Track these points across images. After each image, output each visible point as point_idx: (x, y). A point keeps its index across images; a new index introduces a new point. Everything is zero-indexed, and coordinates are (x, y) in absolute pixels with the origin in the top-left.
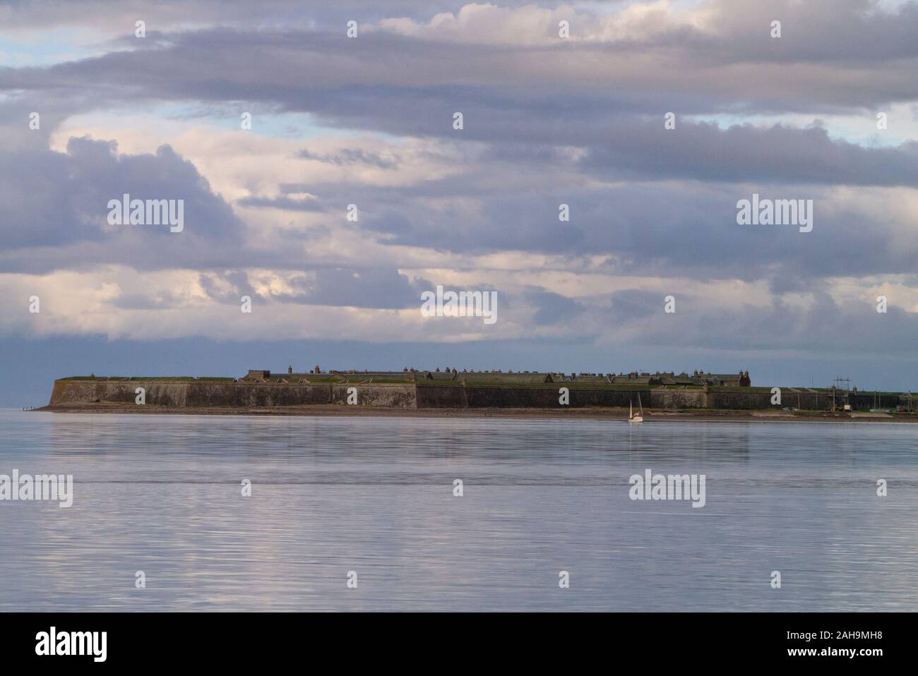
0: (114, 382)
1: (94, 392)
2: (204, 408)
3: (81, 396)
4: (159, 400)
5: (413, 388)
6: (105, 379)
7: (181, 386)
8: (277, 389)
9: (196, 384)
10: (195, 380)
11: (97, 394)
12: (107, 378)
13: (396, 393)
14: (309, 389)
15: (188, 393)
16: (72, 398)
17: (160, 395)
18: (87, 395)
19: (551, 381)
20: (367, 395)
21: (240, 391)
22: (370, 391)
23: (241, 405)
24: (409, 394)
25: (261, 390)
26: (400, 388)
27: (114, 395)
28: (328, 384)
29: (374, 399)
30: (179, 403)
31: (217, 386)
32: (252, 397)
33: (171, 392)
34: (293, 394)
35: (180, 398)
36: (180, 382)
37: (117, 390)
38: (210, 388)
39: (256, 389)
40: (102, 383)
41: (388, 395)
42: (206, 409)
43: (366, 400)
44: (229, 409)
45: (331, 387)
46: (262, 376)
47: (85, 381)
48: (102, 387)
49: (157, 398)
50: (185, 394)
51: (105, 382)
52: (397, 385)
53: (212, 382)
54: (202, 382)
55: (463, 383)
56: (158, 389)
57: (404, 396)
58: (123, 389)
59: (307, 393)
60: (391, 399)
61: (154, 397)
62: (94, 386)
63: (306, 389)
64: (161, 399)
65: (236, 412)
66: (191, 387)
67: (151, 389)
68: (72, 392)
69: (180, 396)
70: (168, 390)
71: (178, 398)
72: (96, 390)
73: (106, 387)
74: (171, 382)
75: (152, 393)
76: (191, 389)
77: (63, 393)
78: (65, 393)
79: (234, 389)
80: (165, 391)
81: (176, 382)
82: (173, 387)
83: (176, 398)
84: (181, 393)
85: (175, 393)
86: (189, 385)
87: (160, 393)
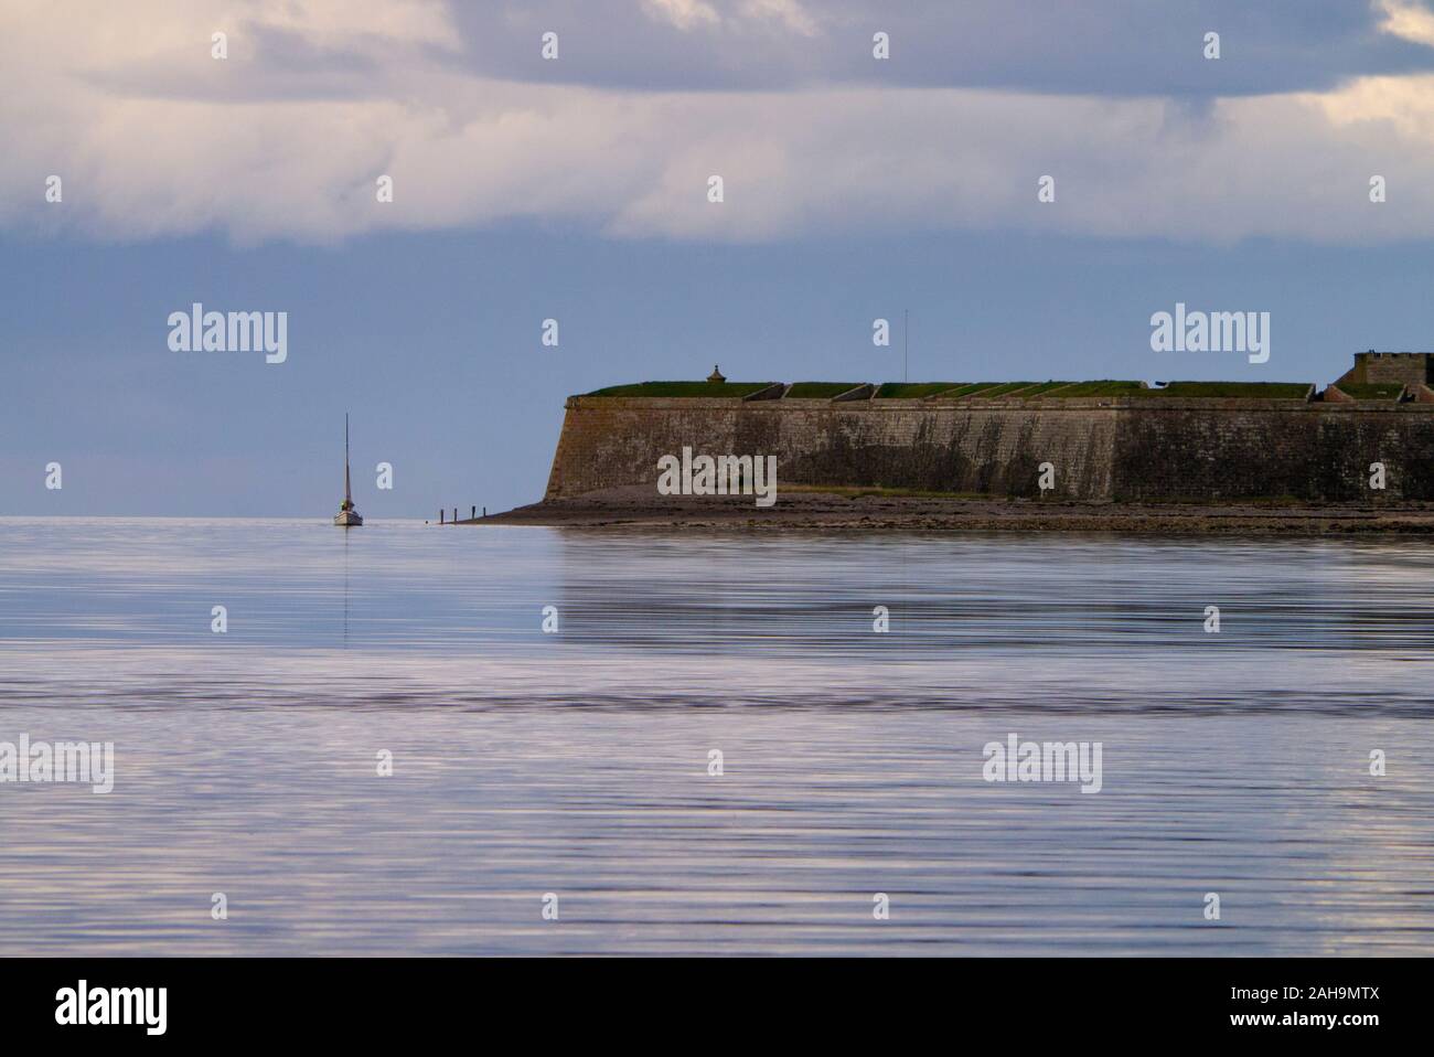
0: (812, 403)
2: (1190, 509)
4: (1000, 475)
6: (773, 391)
7: (1092, 417)
9: (1154, 411)
10: (1152, 394)
12: (781, 387)
15: (1119, 445)
16: (639, 469)
17: (1004, 455)
21: (1336, 437)
23: (1343, 499)
25: (1426, 434)
27: (813, 457)
30: (1083, 493)
31: (1241, 420)
35: (1089, 470)
36: (1081, 402)
37: (823, 438)
38: (1212, 428)
40: (760, 409)
42: (1199, 515)
44: (1294, 511)
46: (1426, 372)
47: (693, 401)
48: (761, 423)
49: (989, 470)
50: (1108, 451)
51: (771, 404)
53: (1220, 402)
54: (1181, 402)
56: (994, 431)
58: (847, 431)
61: (981, 462)
62: (731, 417)
64: (1008, 469)
65: (1324, 525)
66: (1134, 424)
67: (964, 430)
68: (640, 442)
69: (1088, 458)
70: (1037, 435)
71: (1081, 467)
72: (738, 436)
73: (777, 423)
74: (1047, 403)
75: (968, 447)
76: (1135, 430)
77: (605, 450)
78: (610, 448)
79: (1312, 428)
80: (1025, 439)
81: (1070, 401)
82: (1055, 422)
83: (1070, 470)
84: (1092, 446)
85: (1065, 445)
86: (1127, 415)
87: (1001, 448)
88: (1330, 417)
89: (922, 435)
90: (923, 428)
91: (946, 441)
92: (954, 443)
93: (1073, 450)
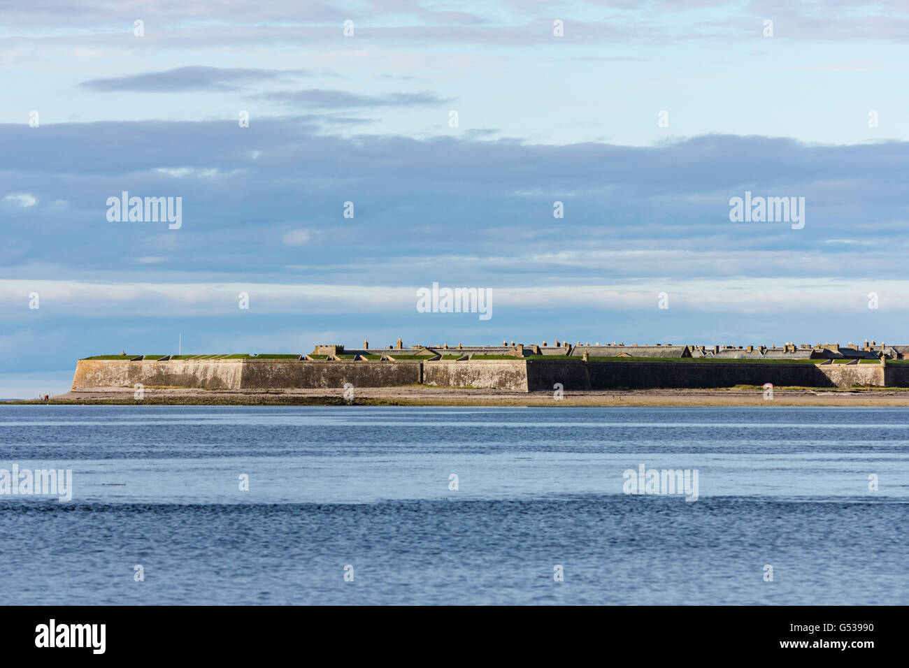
0: (151, 361)
1: (127, 374)
3: (110, 380)
4: (207, 382)
5: (522, 365)
6: (140, 358)
7: (235, 365)
8: (354, 368)
9: (254, 363)
10: (253, 358)
11: (131, 376)
12: (143, 357)
13: (502, 372)
14: (394, 367)
15: (243, 373)
16: (100, 382)
17: (209, 377)
18: (119, 379)
19: (690, 355)
20: (465, 374)
21: (309, 371)
22: (470, 370)
24: (518, 373)
25: (335, 370)
26: (506, 365)
27: (152, 378)
28: (416, 361)
29: (474, 379)
30: (232, 387)
31: (280, 366)
32: (323, 378)
33: (223, 373)
34: (374, 373)
35: (234, 381)
36: (232, 360)
37: (155, 372)
38: (271, 368)
39: (328, 368)
40: (136, 363)
41: (492, 373)
43: (464, 381)
45: (422, 365)
46: (334, 351)
47: (115, 361)
48: (136, 368)
49: (205, 381)
50: (239, 376)
51: (139, 362)
52: (503, 361)
53: (273, 360)
54: (261, 360)
55: (585, 359)
56: (206, 369)
57: (512, 375)
58: (162, 370)
59: (391, 373)
60: (496, 379)
61: (202, 378)
62: (127, 366)
63: (390, 367)
64: (210, 381)
66: (248, 367)
67: (197, 369)
68: (100, 374)
69: (234, 377)
70: (218, 371)
71: (232, 380)
72: (129, 371)
73: (141, 367)
74: (222, 360)
75: (198, 374)
76: (248, 369)
77: (89, 376)
78: (91, 375)
79: (301, 368)
80: (215, 372)
81: (228, 360)
82: (224, 367)
83: (229, 381)
84: (235, 373)
85: (227, 373)
86: (246, 364)
87: (208, 375)
88: (306, 365)
89: (184, 371)
90: (185, 369)
91: (192, 373)
92: (194, 373)
93: (229, 374)
